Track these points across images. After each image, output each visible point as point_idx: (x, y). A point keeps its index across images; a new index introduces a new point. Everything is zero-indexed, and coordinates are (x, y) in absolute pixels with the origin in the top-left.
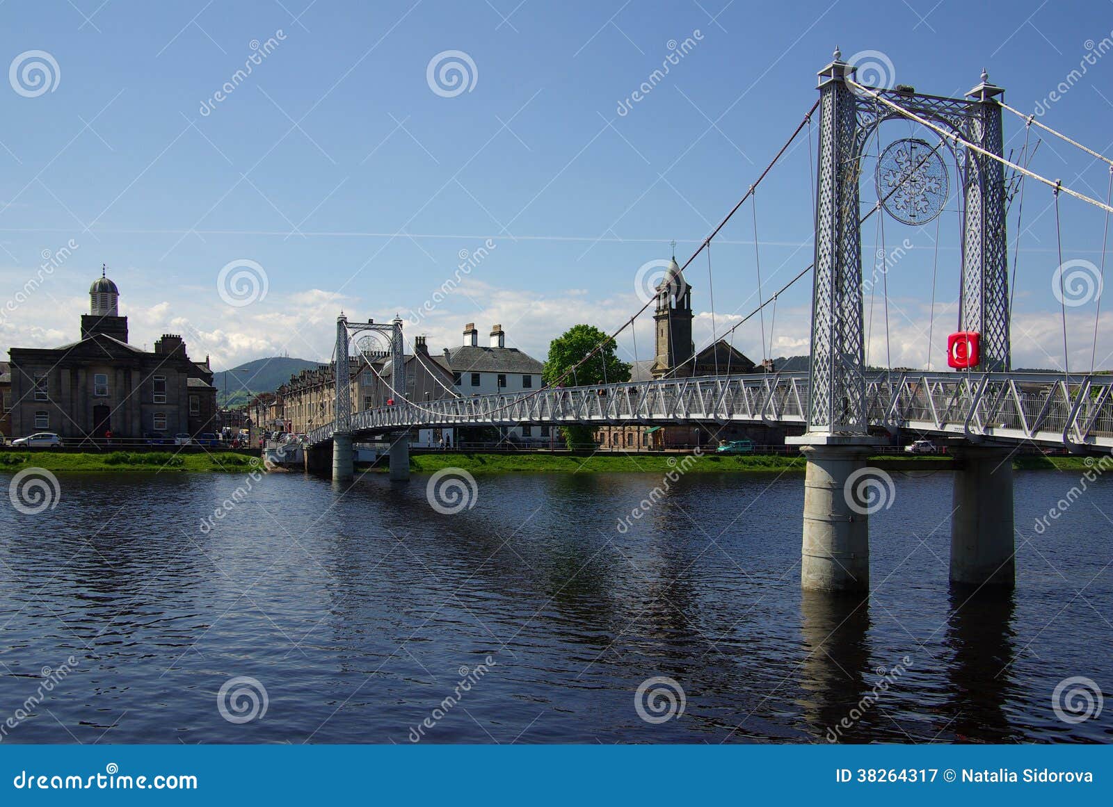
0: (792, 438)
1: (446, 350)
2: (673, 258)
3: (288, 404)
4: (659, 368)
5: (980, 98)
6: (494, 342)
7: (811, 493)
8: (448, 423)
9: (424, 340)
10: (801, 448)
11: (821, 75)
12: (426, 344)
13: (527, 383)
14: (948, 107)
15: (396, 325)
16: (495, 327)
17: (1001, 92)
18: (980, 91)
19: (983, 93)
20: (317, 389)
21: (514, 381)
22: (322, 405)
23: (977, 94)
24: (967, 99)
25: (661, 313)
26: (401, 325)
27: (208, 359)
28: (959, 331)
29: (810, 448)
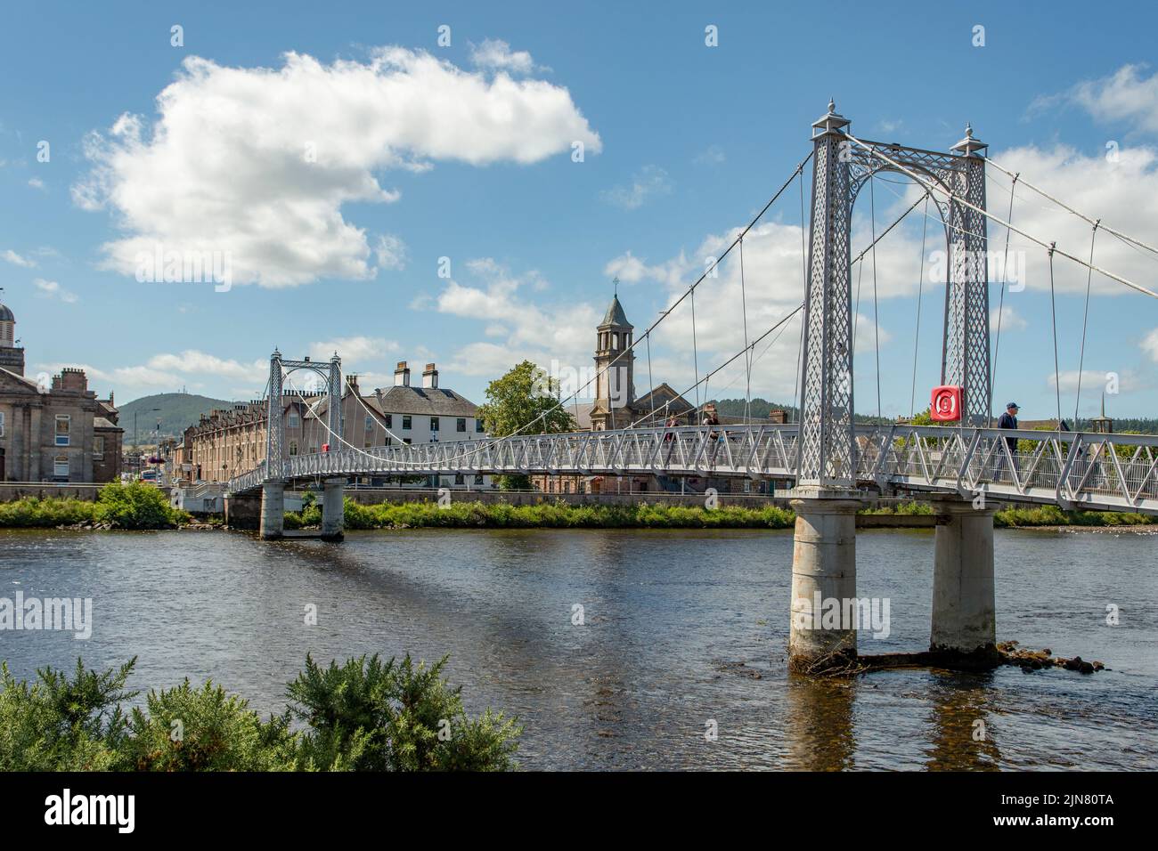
0: (780, 491)
1: (378, 390)
2: (616, 296)
3: (198, 447)
4: (599, 412)
5: (965, 152)
6: (427, 383)
7: (800, 548)
8: (383, 471)
9: (355, 379)
10: (792, 502)
11: (815, 126)
12: (358, 383)
13: (461, 426)
14: (936, 161)
15: (334, 364)
16: (428, 366)
17: (985, 146)
18: (965, 146)
19: (968, 148)
20: (233, 431)
21: (448, 425)
22: (239, 449)
23: (962, 149)
24: (952, 153)
25: (602, 354)
26: (339, 364)
27: (112, 397)
28: (943, 384)
29: (801, 502)
